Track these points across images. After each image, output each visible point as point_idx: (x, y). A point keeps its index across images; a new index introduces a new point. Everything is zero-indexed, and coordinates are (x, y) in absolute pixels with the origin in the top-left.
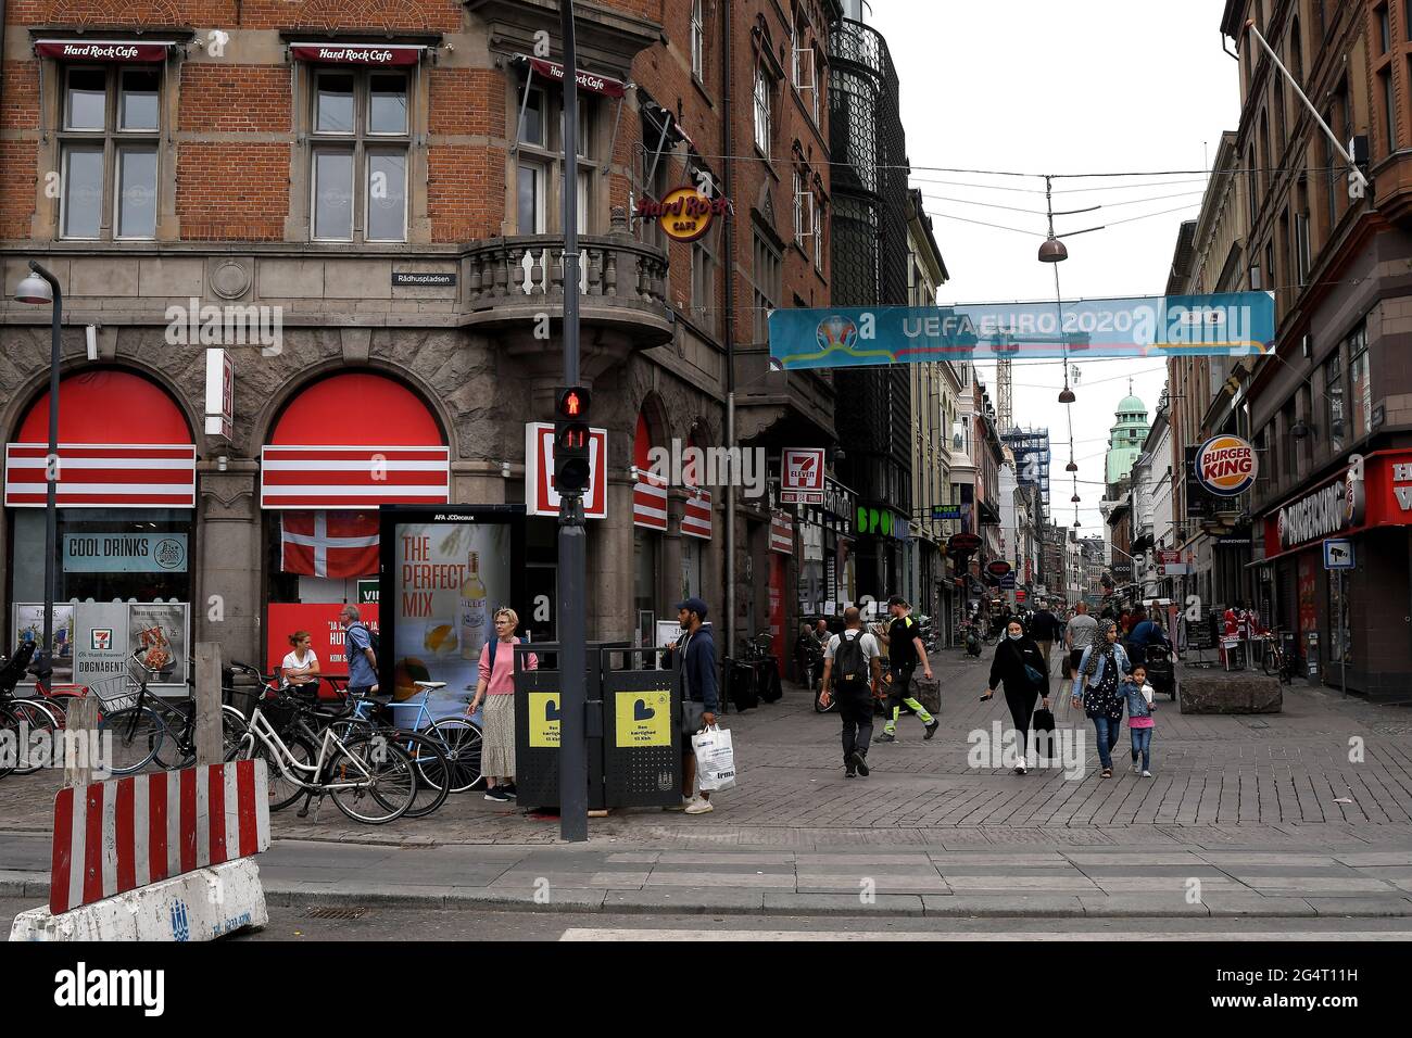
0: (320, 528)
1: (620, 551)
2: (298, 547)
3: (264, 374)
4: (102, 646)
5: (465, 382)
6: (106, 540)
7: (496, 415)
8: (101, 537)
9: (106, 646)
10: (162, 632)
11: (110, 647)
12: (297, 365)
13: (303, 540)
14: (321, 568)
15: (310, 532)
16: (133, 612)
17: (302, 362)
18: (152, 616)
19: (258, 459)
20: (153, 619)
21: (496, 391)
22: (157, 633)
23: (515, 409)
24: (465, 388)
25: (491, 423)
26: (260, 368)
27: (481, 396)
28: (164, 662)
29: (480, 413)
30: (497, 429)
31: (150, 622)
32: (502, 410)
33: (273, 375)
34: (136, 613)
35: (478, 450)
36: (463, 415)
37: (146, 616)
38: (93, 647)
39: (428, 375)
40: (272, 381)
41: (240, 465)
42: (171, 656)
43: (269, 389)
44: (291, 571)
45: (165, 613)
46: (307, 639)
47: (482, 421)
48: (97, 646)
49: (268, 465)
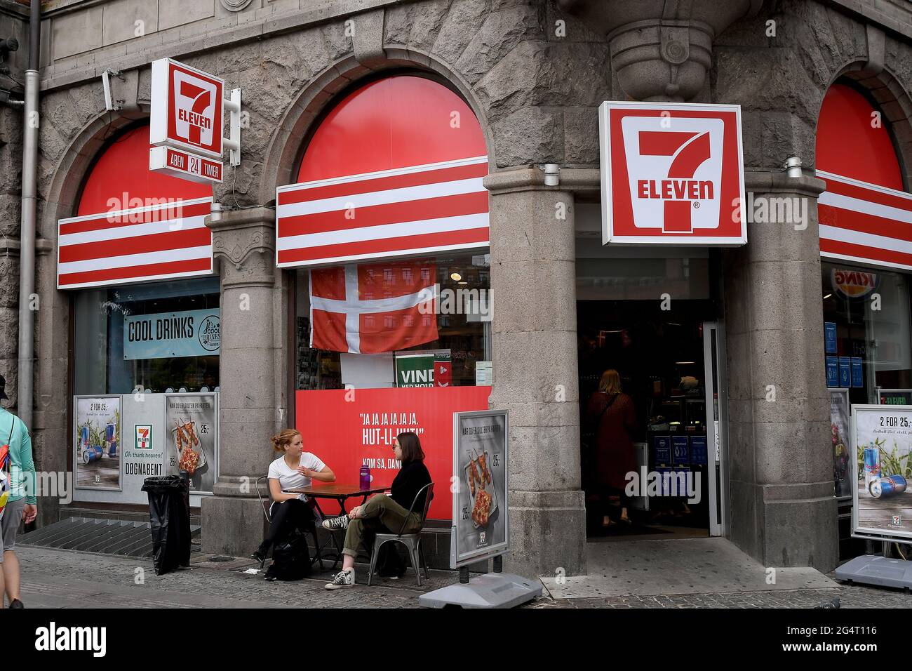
0: (352, 288)
1: (785, 295)
2: (330, 315)
3: (270, 95)
4: (143, 445)
5: (500, 57)
6: (158, 321)
7: (543, 97)
8: (153, 318)
9: (147, 444)
10: (194, 428)
11: (150, 447)
12: (305, 76)
13: (333, 306)
14: (353, 340)
15: (340, 295)
16: (170, 405)
17: (310, 71)
18: (185, 407)
19: (272, 204)
20: (186, 412)
21: (543, 62)
22: (189, 429)
23: (579, 88)
24: (500, 66)
25: (538, 110)
26: (267, 88)
27: (520, 73)
28: (196, 464)
29: (521, 98)
30: (548, 118)
31: (183, 416)
32: (554, 89)
33: (280, 94)
34: (172, 406)
35: (520, 152)
36: (498, 105)
37: (180, 409)
38: (136, 447)
39: (452, 57)
40: (278, 103)
41: (249, 213)
42: (202, 458)
43: (277, 113)
44: (321, 347)
45: (197, 405)
46: (296, 439)
47: (525, 109)
48: (140, 444)
49: (284, 211)
